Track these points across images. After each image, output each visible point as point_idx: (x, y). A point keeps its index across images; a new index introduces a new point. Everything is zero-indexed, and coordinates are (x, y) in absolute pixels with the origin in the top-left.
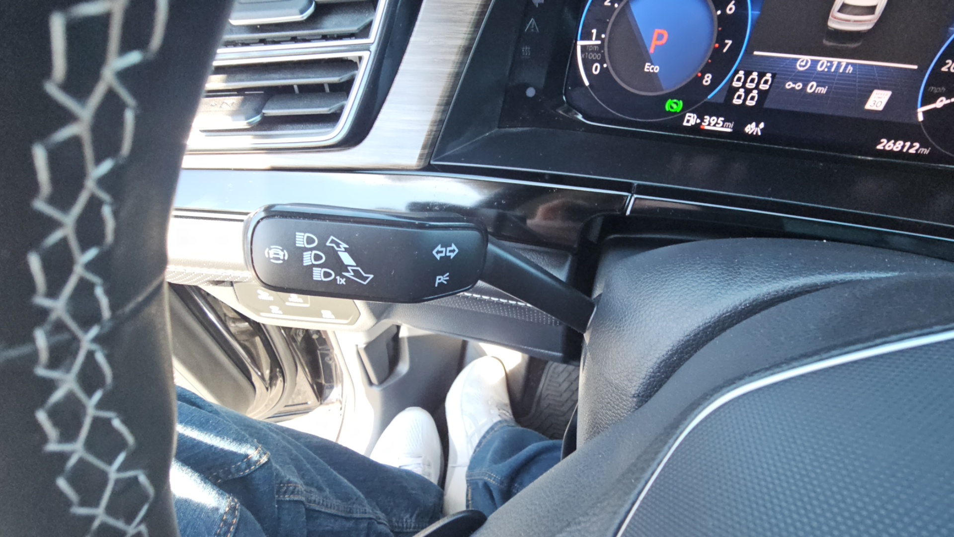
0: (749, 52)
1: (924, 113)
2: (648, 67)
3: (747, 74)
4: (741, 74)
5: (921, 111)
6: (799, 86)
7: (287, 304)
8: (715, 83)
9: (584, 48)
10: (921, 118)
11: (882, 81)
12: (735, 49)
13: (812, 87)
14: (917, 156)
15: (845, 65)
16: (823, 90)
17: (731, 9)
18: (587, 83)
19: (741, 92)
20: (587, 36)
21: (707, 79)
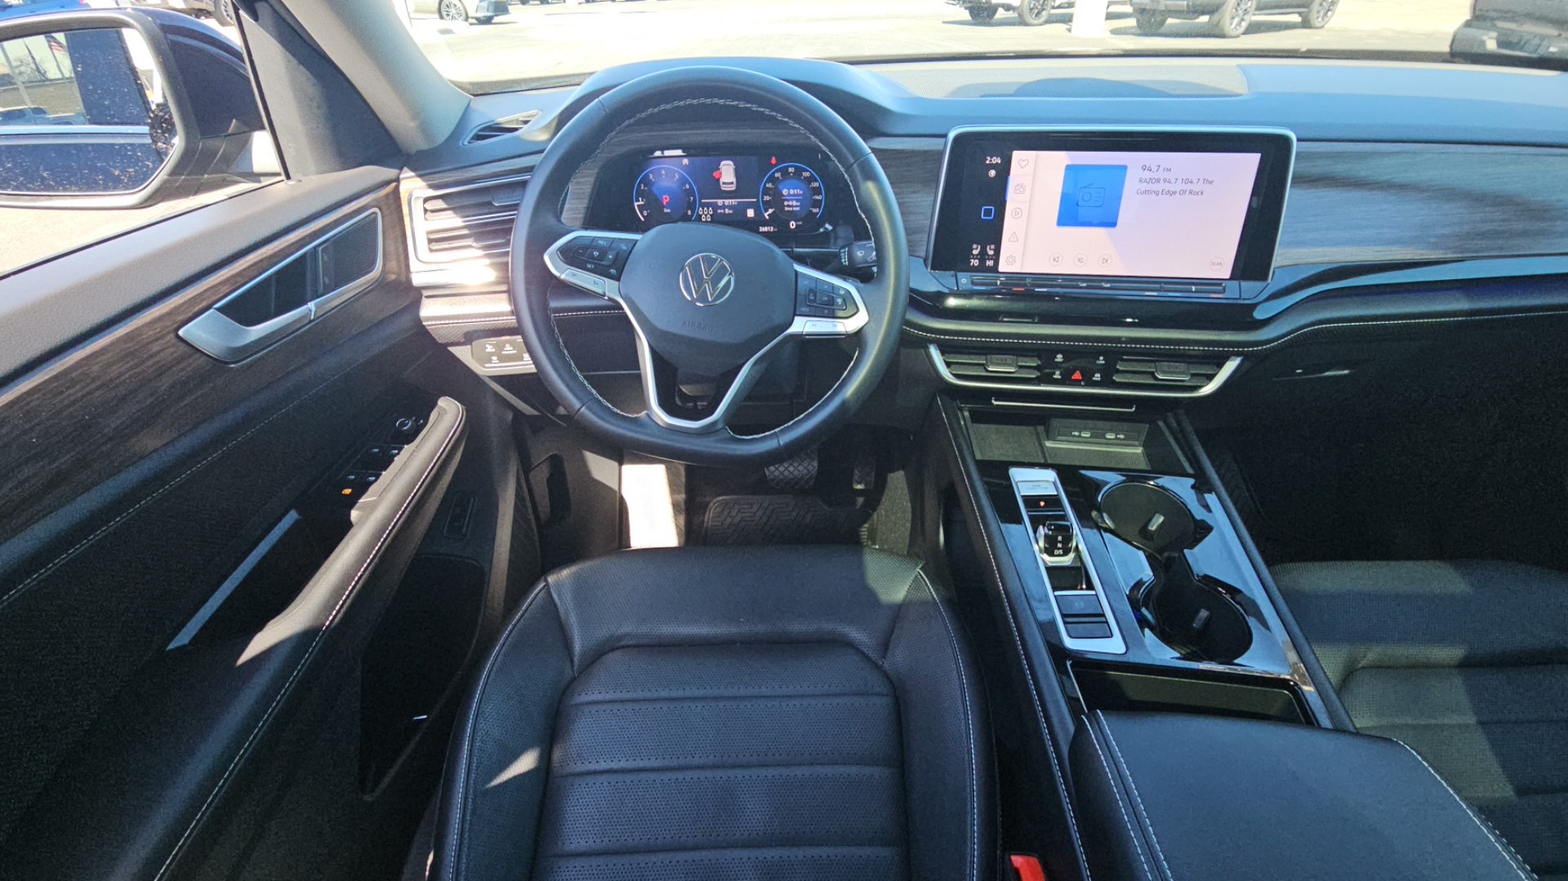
0: (700, 201)
1: (768, 215)
2: (666, 210)
3: (703, 209)
4: (701, 209)
5: (766, 215)
6: (722, 211)
7: (504, 352)
8: (693, 213)
9: (638, 206)
10: (767, 217)
11: (750, 205)
12: (695, 200)
13: (727, 211)
14: (774, 232)
15: (734, 202)
16: (731, 212)
17: (687, 186)
18: (643, 219)
19: (703, 216)
20: (638, 201)
21: (689, 213)
